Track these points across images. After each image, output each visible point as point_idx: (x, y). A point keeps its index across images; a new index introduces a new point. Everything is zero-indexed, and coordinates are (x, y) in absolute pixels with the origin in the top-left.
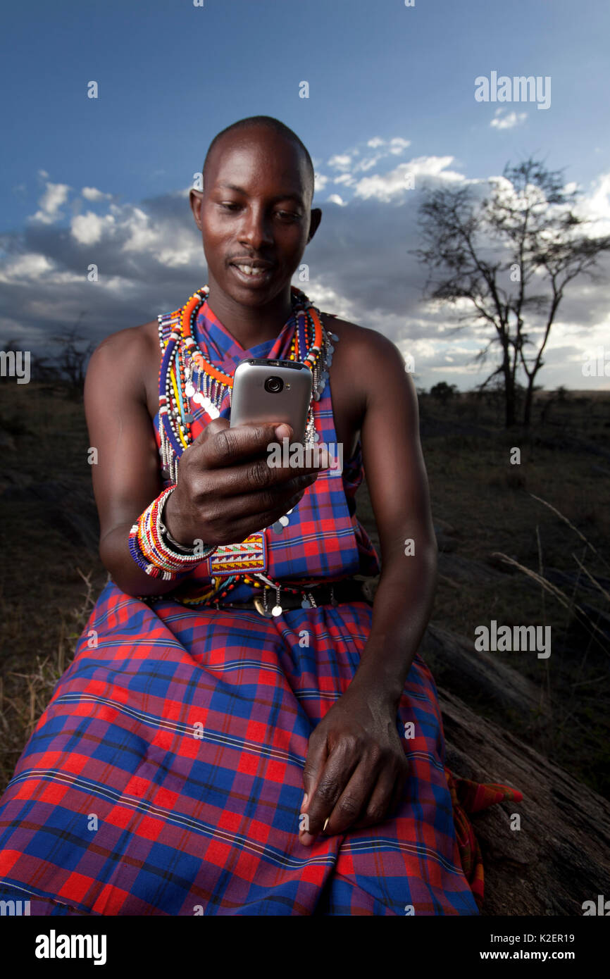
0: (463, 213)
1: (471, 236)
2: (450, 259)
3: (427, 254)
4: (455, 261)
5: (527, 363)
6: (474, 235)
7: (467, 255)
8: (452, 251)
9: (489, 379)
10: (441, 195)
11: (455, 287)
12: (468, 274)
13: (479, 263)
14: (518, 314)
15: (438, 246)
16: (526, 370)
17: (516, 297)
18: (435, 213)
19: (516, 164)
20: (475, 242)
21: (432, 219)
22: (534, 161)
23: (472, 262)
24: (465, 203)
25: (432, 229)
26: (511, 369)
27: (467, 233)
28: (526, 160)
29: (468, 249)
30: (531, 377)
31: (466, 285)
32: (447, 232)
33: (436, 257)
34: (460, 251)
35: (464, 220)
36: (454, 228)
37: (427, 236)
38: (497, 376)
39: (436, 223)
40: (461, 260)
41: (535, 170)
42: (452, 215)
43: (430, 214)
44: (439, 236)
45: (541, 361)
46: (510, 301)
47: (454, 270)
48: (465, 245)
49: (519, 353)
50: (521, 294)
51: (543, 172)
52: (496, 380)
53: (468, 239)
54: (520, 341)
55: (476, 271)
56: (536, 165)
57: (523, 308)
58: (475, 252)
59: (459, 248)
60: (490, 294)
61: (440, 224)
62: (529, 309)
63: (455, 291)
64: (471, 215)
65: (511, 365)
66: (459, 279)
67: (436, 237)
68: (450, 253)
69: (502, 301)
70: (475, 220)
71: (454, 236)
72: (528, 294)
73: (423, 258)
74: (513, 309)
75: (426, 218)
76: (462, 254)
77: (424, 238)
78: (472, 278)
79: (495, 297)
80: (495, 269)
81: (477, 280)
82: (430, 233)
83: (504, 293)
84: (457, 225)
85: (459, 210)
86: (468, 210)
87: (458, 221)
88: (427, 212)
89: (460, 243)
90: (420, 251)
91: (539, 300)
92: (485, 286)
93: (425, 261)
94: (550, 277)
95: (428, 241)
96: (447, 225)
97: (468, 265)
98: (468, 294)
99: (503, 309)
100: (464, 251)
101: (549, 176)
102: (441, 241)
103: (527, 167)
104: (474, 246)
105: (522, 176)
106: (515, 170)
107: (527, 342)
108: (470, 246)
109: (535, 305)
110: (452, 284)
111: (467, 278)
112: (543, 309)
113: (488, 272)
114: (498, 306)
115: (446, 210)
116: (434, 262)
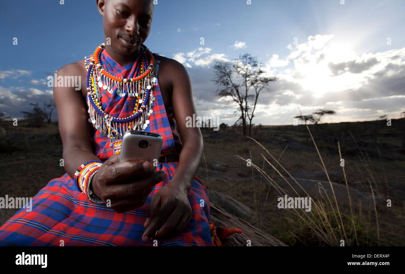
0: (228, 69)
1: (230, 76)
2: (224, 83)
3: (217, 81)
4: (226, 84)
5: (249, 116)
6: (231, 76)
7: (229, 82)
8: (225, 80)
9: (238, 121)
10: (220, 63)
11: (226, 91)
12: (230, 87)
13: (233, 85)
14: (246, 100)
15: (220, 79)
16: (249, 118)
17: (245, 95)
18: (219, 69)
19: (243, 54)
20: (232, 78)
21: (218, 70)
22: (248, 54)
23: (231, 84)
24: (228, 66)
25: (218, 73)
26: (244, 117)
27: (229, 75)
28: (246, 53)
29: (230, 80)
30: (251, 120)
31: (229, 91)
32: (223, 75)
33: (220, 82)
34: (227, 81)
35: (228, 71)
36: (225, 73)
37: (217, 76)
38: (240, 119)
39: (219, 72)
40: (228, 83)
41: (248, 57)
42: (224, 69)
43: (217, 69)
44: (221, 76)
45: (253, 115)
46: (243, 96)
47: (225, 86)
48: (229, 78)
49: (247, 113)
50: (246, 94)
51: (251, 57)
52: (240, 121)
53: (229, 77)
54: (247, 109)
55: (232, 87)
56: (249, 55)
57: (247, 98)
58: (232, 81)
59: (227, 80)
60: (237, 94)
61: (221, 72)
62: (249, 99)
63: (226, 93)
64: (230, 69)
65: (244, 116)
66: (228, 89)
67: (219, 76)
68: (224, 81)
69: (241, 96)
70: (231, 71)
71: (225, 76)
72: (248, 94)
73: (216, 82)
74: (244, 99)
75: (216, 70)
76: (228, 81)
77: (216, 76)
78: (231, 89)
79: (238, 95)
80: (238, 86)
81: (233, 90)
82: (218, 75)
83: (241, 93)
84: (226, 72)
85: (226, 68)
86: (229, 68)
87: (226, 71)
88: (216, 68)
89: (227, 78)
90: (214, 80)
91: (252, 96)
92: (235, 92)
93: (216, 84)
94: (255, 89)
95: (217, 77)
96: (223, 72)
97: (230, 85)
98: (230, 94)
99: (241, 99)
100: (228, 80)
101: (253, 59)
102: (221, 77)
103: (246, 55)
104: (231, 79)
105: (245, 58)
106: (243, 56)
107: (249, 109)
108: (230, 79)
109: (251, 98)
110: (225, 91)
111: (230, 89)
112: (253, 99)
113: (236, 87)
114: (239, 97)
115: (222, 68)
116: (219, 84)
